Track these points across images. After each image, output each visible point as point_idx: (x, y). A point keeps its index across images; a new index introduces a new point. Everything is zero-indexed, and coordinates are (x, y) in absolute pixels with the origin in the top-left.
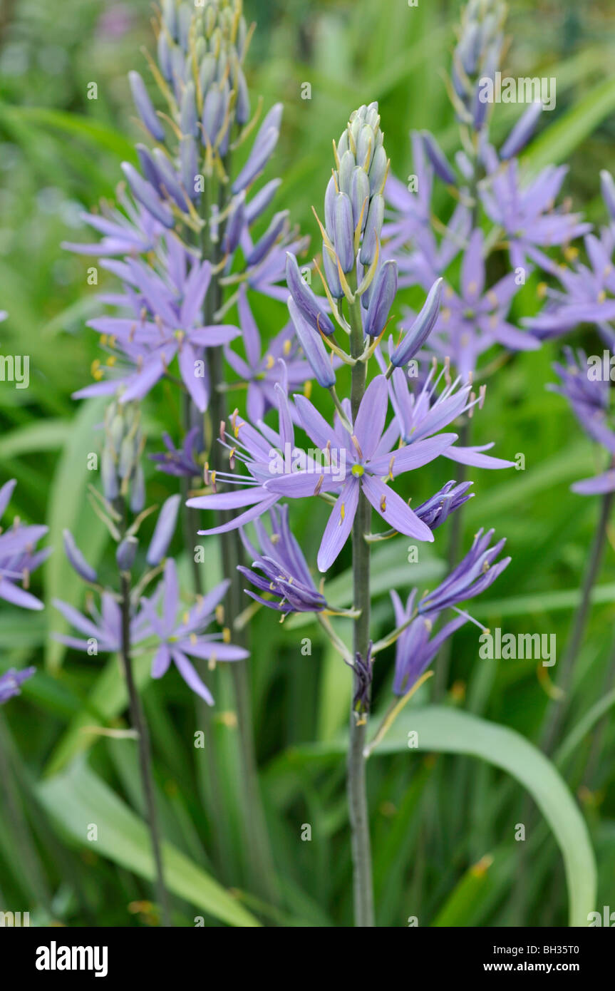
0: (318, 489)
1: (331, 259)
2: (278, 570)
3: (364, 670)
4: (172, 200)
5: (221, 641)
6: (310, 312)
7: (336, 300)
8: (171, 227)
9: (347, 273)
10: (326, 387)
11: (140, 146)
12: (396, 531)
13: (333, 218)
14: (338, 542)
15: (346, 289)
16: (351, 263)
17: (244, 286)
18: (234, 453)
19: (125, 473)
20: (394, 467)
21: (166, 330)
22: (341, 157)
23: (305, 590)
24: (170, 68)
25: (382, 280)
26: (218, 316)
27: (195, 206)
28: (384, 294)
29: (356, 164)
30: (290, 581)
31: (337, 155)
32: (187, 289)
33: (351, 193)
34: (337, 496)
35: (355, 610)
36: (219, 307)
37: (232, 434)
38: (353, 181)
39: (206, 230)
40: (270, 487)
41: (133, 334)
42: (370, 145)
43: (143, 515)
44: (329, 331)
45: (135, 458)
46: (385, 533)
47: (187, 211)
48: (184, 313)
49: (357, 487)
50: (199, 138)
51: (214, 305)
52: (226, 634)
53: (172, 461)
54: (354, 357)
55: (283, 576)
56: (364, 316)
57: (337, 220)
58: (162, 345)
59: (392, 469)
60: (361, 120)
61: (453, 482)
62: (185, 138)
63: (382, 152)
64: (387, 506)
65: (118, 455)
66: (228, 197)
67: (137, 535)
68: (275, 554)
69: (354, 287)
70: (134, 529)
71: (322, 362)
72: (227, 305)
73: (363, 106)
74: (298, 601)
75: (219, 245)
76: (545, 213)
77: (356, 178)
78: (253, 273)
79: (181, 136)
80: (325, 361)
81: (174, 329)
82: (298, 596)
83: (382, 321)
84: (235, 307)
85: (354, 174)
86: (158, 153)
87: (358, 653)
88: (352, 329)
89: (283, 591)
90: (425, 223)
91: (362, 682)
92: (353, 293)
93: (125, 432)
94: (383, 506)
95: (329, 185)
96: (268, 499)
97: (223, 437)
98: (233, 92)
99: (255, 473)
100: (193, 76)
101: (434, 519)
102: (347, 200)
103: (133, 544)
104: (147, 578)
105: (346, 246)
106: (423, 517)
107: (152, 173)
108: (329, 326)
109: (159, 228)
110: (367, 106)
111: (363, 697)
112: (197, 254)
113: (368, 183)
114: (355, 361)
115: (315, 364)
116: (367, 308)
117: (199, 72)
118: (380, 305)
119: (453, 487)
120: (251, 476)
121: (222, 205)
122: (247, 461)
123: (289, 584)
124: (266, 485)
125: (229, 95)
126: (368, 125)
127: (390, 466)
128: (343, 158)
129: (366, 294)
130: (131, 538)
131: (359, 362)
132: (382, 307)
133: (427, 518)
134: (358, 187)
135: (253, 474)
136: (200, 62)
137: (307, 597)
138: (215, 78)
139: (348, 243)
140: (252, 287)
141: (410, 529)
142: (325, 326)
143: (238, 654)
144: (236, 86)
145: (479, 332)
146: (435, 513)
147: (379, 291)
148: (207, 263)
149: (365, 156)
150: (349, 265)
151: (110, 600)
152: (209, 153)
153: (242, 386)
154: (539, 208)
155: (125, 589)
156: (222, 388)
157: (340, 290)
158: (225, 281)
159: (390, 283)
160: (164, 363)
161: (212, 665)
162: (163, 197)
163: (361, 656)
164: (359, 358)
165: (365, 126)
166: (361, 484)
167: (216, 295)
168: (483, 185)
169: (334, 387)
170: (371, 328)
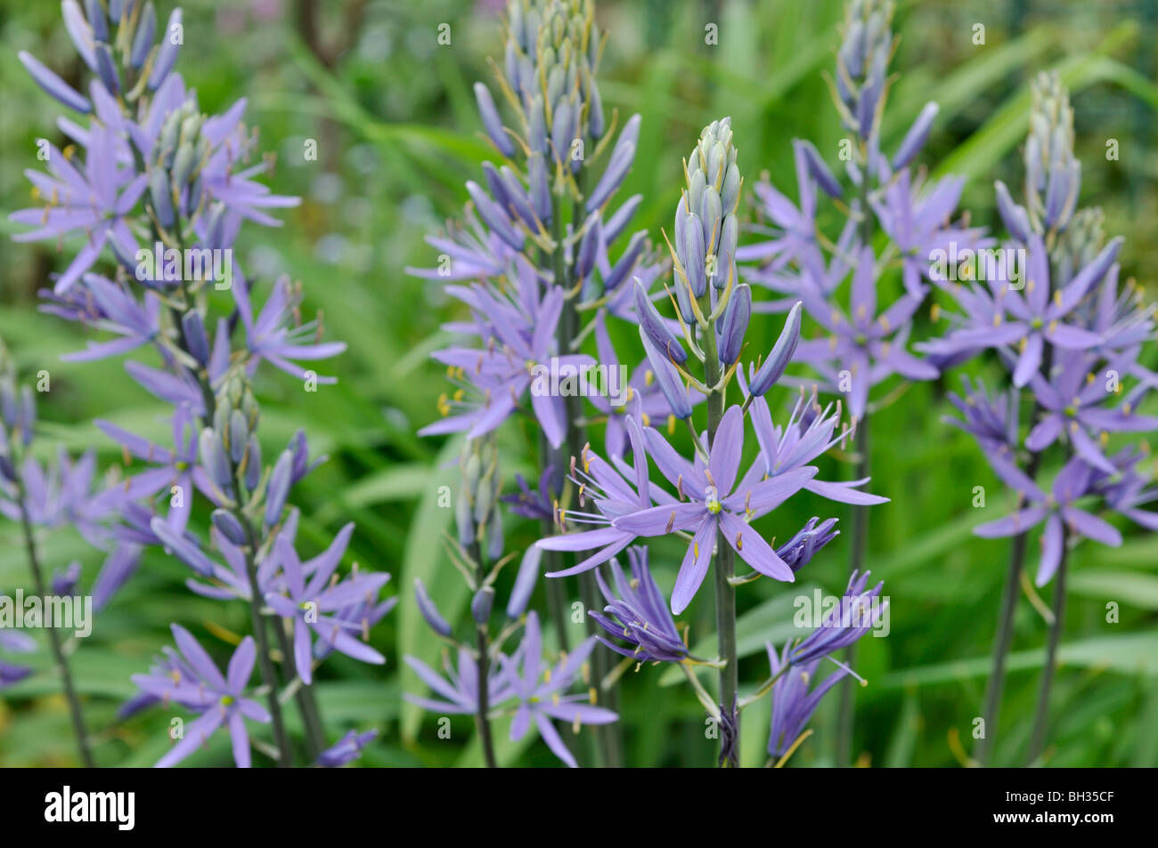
0: (670, 526)
1: (683, 284)
2: (632, 615)
3: (728, 724)
4: (522, 221)
5: (586, 702)
6: (660, 340)
7: (689, 326)
8: (521, 250)
9: (698, 298)
10: (682, 419)
11: (487, 164)
12: (759, 573)
13: (683, 240)
14: (694, 583)
15: (699, 315)
16: (703, 287)
17: (602, 312)
18: (584, 490)
19: (482, 518)
20: (750, 503)
21: (515, 360)
22: (692, 175)
23: (662, 637)
24: (518, 79)
25: (734, 305)
26: (574, 345)
27: (546, 227)
28: (737, 320)
29: (707, 183)
30: (646, 626)
31: (688, 173)
32: (540, 314)
33: (702, 214)
34: (692, 534)
35: (721, 660)
36: (575, 334)
37: (582, 469)
38: (703, 201)
39: (559, 252)
40: (619, 525)
41: (480, 366)
42: (722, 163)
43: (502, 563)
44: (682, 359)
45: (492, 500)
46: (749, 575)
47: (537, 232)
48: (536, 342)
49: (714, 524)
50: (548, 156)
51: (569, 331)
52: (592, 695)
53: (525, 502)
54: (710, 387)
55: (638, 621)
56: (719, 342)
57: (687, 242)
58: (514, 377)
59: (748, 505)
60: (712, 137)
61: (816, 518)
62: (533, 154)
63: (735, 170)
64: (744, 544)
65: (474, 498)
66: (583, 216)
67: (494, 585)
68: (635, 600)
69: (707, 313)
70: (492, 578)
71: (677, 392)
72: (583, 334)
73: (714, 122)
74: (654, 648)
75: (573, 268)
76: (942, 228)
77: (706, 198)
78: (612, 297)
79: (529, 152)
80: (680, 392)
81: (526, 359)
82: (654, 643)
83: (736, 348)
84: (592, 336)
85: (705, 193)
86: (506, 171)
87: (721, 705)
88: (706, 356)
89: (637, 637)
90: (811, 239)
91: (726, 737)
92: (706, 319)
93: (482, 472)
94: (739, 545)
95: (679, 206)
96: (622, 539)
97: (573, 474)
98: (584, 105)
99: (605, 511)
100: (542, 89)
101: (796, 559)
102: (698, 221)
103: (488, 594)
104: (507, 633)
105: (697, 269)
106: (784, 557)
107: (500, 193)
108: (680, 354)
109: (510, 252)
110: (719, 121)
111: (730, 754)
112: (550, 277)
113: (720, 203)
114: (710, 391)
115: (670, 395)
116: (720, 334)
117: (547, 84)
118: (733, 332)
119: (817, 525)
120: (601, 514)
121: (577, 224)
122: (597, 497)
123: (644, 630)
124: (615, 523)
125: (580, 108)
126: (720, 142)
127: (746, 501)
128: (694, 176)
129: (720, 320)
130: (487, 588)
131: (715, 392)
132: (735, 334)
133: (789, 558)
134: (709, 206)
135: (602, 512)
136: (548, 74)
137: (665, 644)
138: (565, 90)
139: (699, 264)
140: (611, 312)
141: (770, 569)
142: (677, 354)
143: (606, 717)
144: (588, 98)
145: (872, 361)
146: (797, 552)
147: (732, 315)
148: (559, 288)
149: (716, 174)
150: (701, 288)
151: (468, 657)
152: (560, 170)
153: (602, 420)
154: (935, 223)
155: (482, 644)
156: (581, 422)
157: (693, 316)
158: (582, 307)
159: (743, 309)
160: (513, 396)
161: (576, 729)
162: (513, 218)
163: (725, 708)
164: (715, 388)
165: (716, 143)
166: (719, 522)
167: (571, 323)
168: (873, 198)
169: (691, 419)
170: (725, 355)
